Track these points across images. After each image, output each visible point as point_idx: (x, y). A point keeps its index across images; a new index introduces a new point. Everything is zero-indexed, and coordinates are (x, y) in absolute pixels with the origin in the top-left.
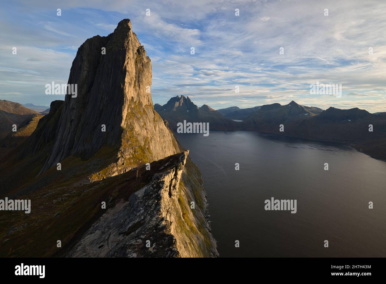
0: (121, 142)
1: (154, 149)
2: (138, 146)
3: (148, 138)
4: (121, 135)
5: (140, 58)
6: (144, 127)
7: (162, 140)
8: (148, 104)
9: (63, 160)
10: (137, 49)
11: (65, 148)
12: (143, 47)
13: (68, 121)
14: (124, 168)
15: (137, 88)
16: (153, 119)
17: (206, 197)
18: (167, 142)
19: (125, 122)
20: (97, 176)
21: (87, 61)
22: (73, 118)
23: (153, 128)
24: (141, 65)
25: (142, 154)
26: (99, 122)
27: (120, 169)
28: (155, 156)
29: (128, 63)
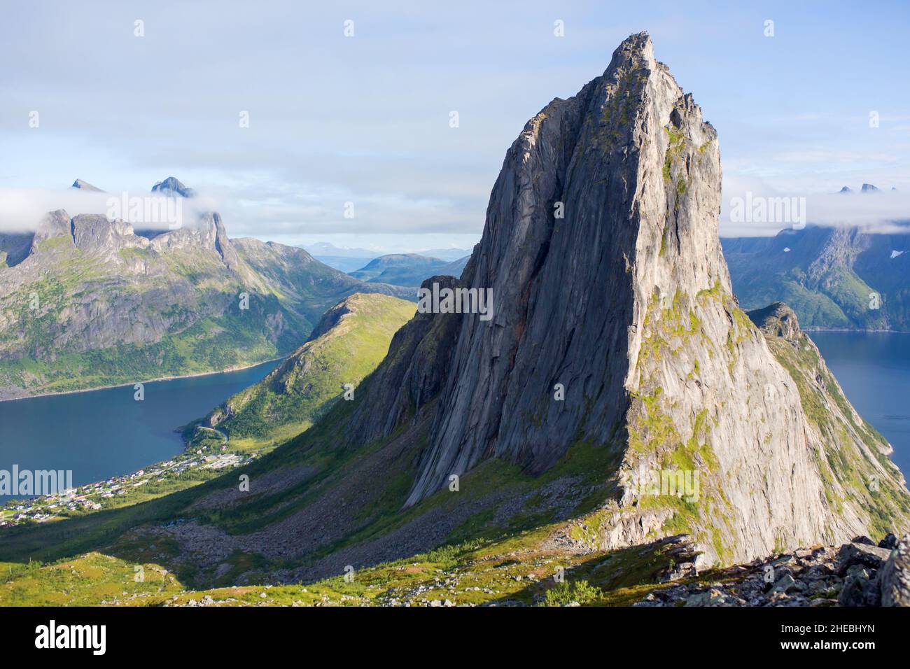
0: (627, 435)
1: (726, 447)
2: (672, 445)
3: (706, 411)
4: (625, 414)
5: (681, 141)
6: (692, 379)
7: (759, 412)
8: (707, 287)
9: (473, 467)
10: (671, 109)
11: (478, 435)
12: (689, 98)
13: (485, 361)
14: (637, 516)
15: (672, 252)
16: (726, 338)
18: (778, 414)
19: (636, 372)
20: (580, 530)
21: (529, 189)
22: (496, 352)
23: (726, 371)
24: (684, 163)
26: (563, 367)
27: (627, 517)
28: (728, 473)
29: (643, 190)
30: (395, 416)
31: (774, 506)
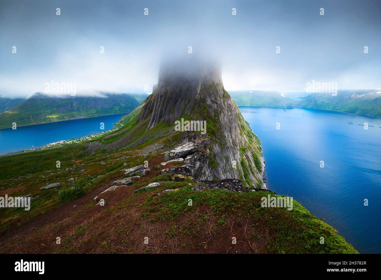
1: (222, 120)
2: (209, 116)
3: (218, 110)
6: (215, 102)
9: (156, 125)
11: (157, 117)
13: (159, 97)
17: (264, 162)
30: (145, 116)
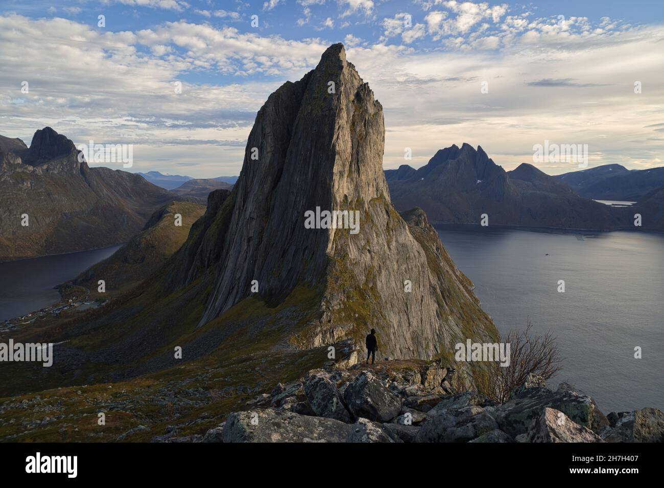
0: (327, 281)
1: (385, 287)
3: (372, 267)
4: (326, 269)
5: (361, 110)
6: (366, 249)
7: (403, 267)
8: (375, 196)
9: (237, 302)
10: (356, 91)
11: (240, 284)
12: (366, 86)
14: (331, 328)
15: (355, 175)
16: (386, 226)
18: (414, 269)
19: (333, 244)
20: (296, 338)
21: (271, 136)
22: (251, 234)
23: (386, 244)
24: (363, 123)
25: (361, 301)
27: (325, 329)
28: (386, 302)
29: (338, 138)
30: (192, 274)
31: (411, 320)
